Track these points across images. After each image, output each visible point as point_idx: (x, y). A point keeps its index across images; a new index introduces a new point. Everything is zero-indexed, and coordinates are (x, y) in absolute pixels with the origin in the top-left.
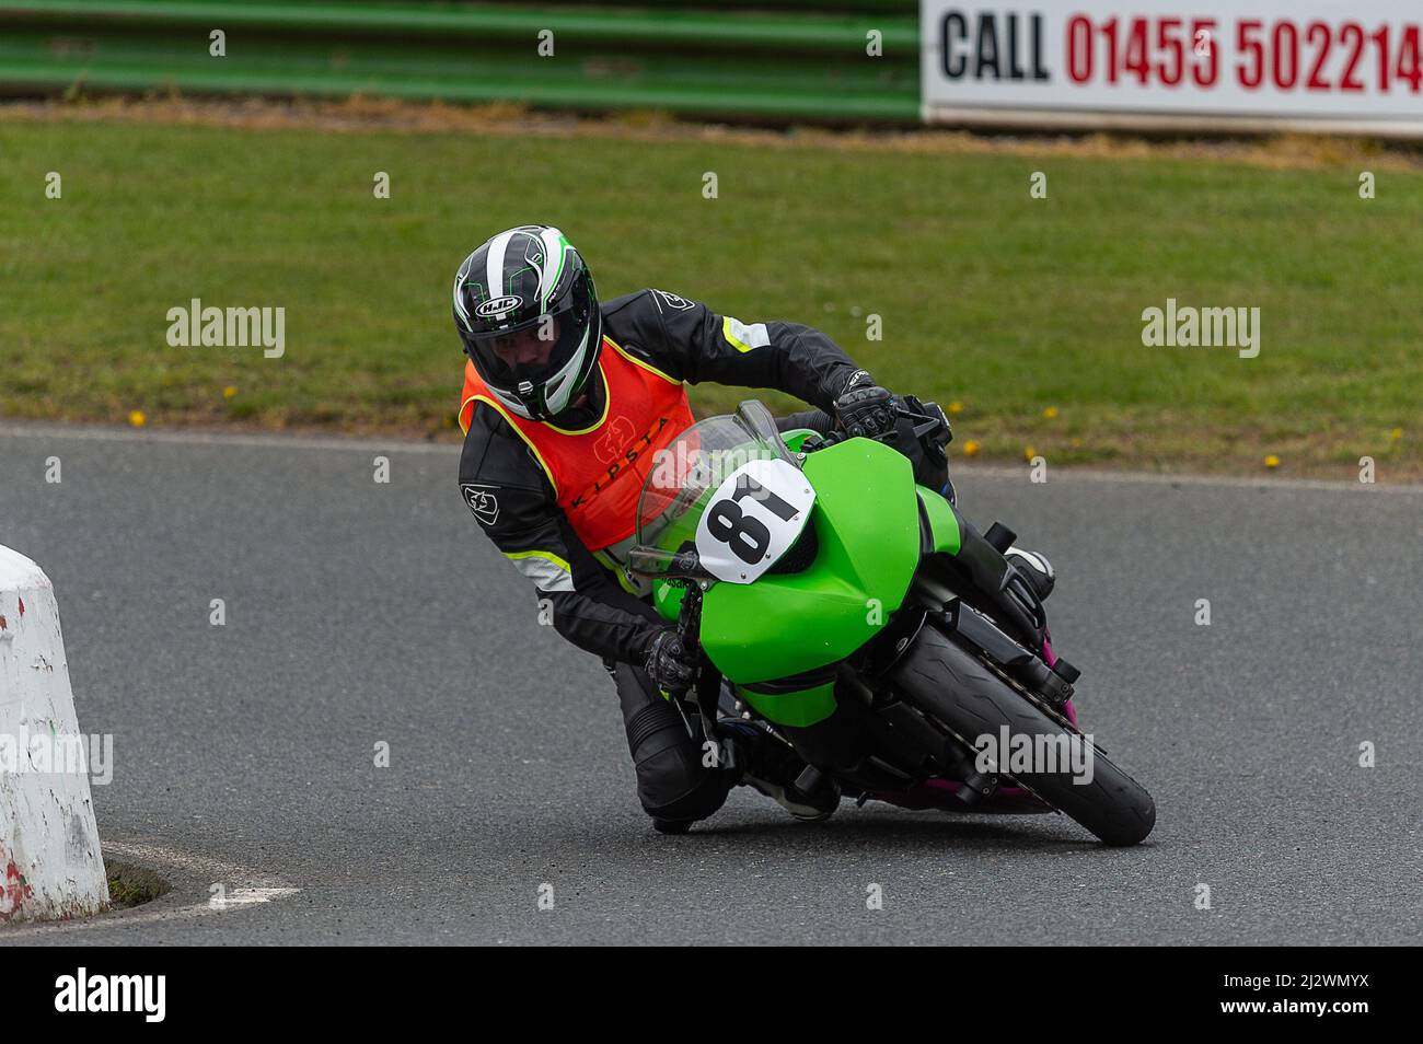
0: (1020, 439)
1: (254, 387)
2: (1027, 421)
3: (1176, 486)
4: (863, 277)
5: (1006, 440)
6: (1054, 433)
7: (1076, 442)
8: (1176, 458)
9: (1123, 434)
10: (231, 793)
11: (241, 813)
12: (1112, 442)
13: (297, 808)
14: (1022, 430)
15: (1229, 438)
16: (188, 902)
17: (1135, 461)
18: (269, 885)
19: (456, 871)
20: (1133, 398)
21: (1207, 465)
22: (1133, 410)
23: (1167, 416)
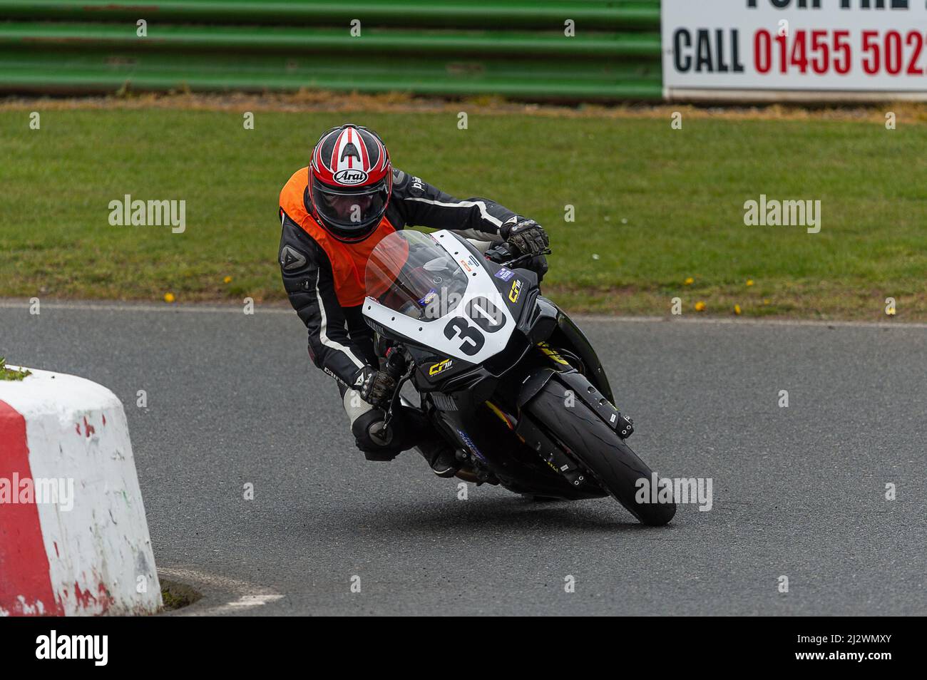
0: (731, 300)
1: (243, 276)
2: (735, 288)
3: (830, 327)
4: (629, 199)
5: (722, 301)
6: (752, 296)
7: (766, 302)
8: (830, 310)
9: (796, 295)
10: (237, 535)
11: (244, 548)
12: (790, 301)
13: (279, 544)
14: (732, 294)
15: (863, 297)
16: (213, 605)
17: (805, 313)
18: (264, 594)
19: (383, 582)
20: (802, 273)
21: (850, 315)
22: (802, 280)
23: (824, 283)
